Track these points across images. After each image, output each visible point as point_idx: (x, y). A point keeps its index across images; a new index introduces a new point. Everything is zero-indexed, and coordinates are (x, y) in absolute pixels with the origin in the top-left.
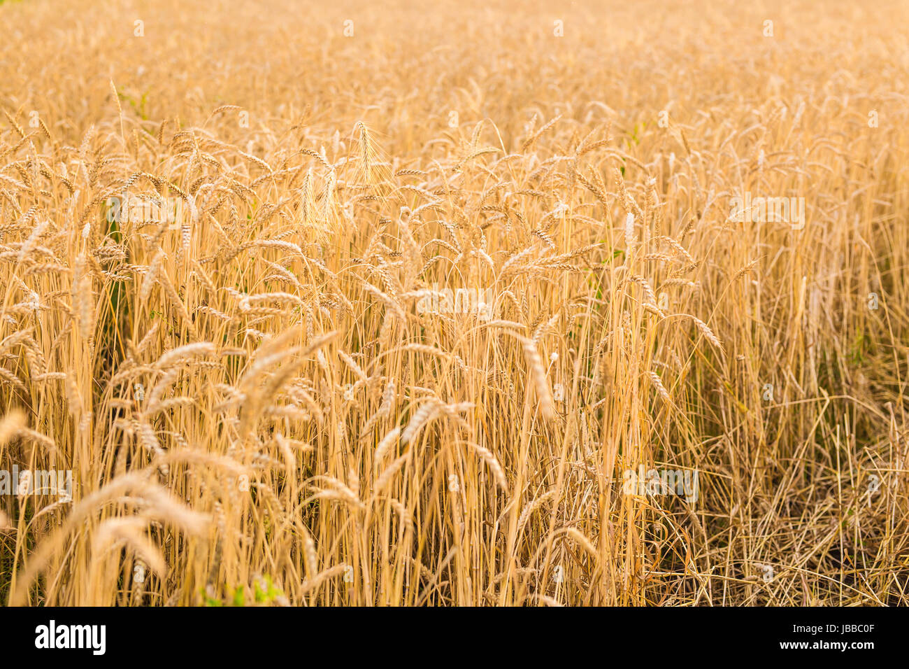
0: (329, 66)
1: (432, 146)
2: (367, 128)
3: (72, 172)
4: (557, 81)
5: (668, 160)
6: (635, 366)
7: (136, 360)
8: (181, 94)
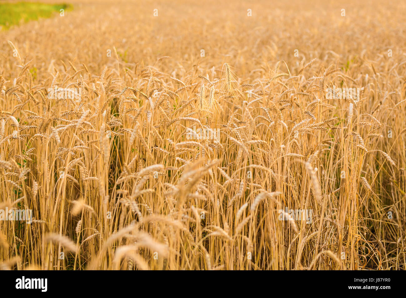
0: (206, 37)
1: (254, 72)
2: (229, 66)
3: (97, 87)
4: (311, 41)
5: (365, 77)
6: (354, 174)
7: (128, 171)
8: (142, 51)
